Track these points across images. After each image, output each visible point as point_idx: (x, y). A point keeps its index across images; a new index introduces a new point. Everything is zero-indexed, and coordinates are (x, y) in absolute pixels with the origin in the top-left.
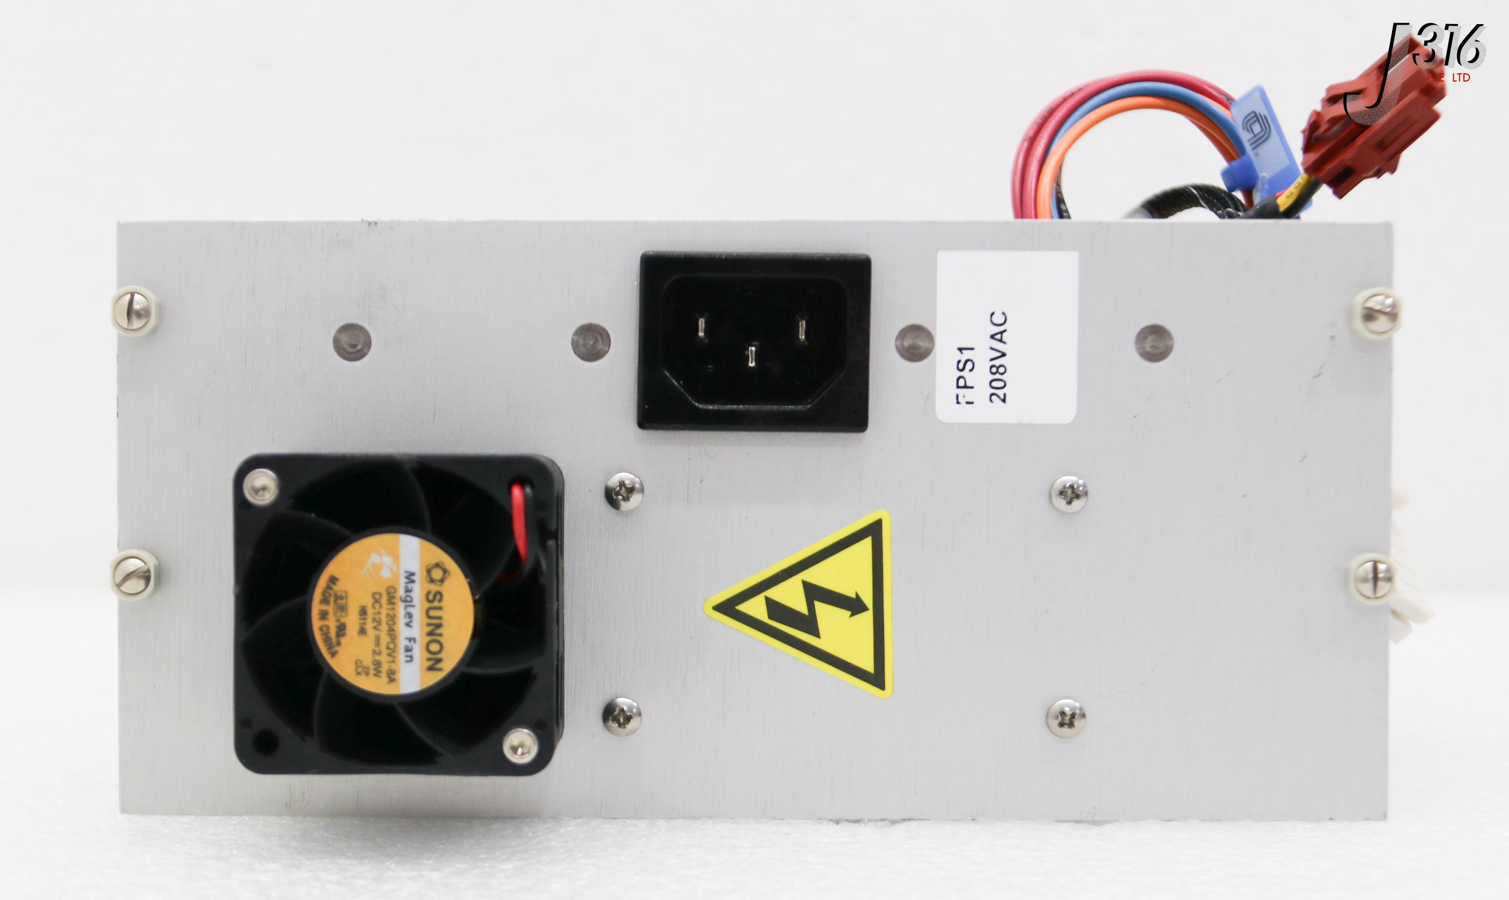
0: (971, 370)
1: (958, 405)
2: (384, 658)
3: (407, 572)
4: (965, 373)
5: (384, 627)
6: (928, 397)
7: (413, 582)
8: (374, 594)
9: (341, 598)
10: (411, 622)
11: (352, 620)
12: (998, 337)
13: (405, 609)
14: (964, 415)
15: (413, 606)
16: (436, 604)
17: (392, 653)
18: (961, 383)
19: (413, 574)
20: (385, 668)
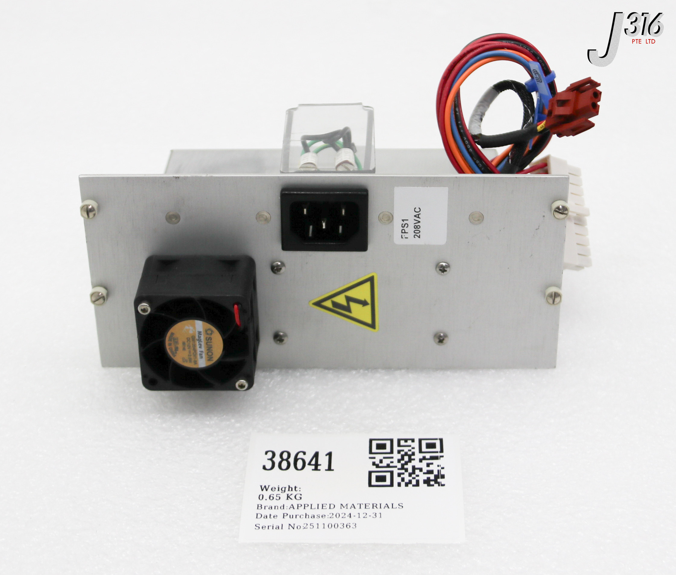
0: (407, 227)
1: (402, 239)
2: (192, 357)
3: (198, 331)
4: (405, 228)
5: (192, 348)
6: (391, 236)
7: (201, 334)
8: (187, 338)
9: (176, 339)
10: (201, 346)
11: (180, 346)
12: (417, 216)
13: (199, 342)
14: (404, 242)
15: (202, 342)
16: (209, 341)
17: (195, 355)
18: (403, 231)
19: (201, 332)
20: (193, 360)
